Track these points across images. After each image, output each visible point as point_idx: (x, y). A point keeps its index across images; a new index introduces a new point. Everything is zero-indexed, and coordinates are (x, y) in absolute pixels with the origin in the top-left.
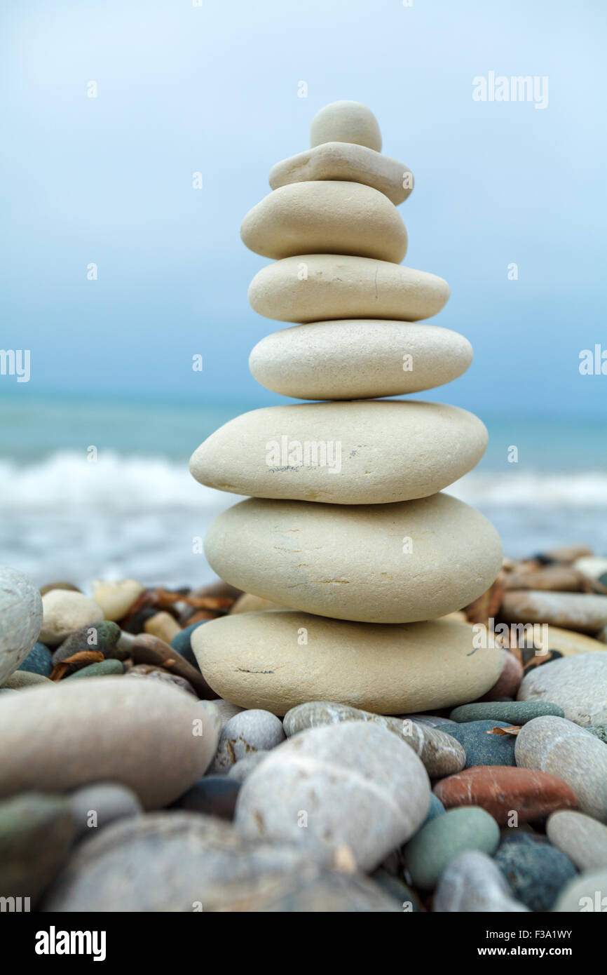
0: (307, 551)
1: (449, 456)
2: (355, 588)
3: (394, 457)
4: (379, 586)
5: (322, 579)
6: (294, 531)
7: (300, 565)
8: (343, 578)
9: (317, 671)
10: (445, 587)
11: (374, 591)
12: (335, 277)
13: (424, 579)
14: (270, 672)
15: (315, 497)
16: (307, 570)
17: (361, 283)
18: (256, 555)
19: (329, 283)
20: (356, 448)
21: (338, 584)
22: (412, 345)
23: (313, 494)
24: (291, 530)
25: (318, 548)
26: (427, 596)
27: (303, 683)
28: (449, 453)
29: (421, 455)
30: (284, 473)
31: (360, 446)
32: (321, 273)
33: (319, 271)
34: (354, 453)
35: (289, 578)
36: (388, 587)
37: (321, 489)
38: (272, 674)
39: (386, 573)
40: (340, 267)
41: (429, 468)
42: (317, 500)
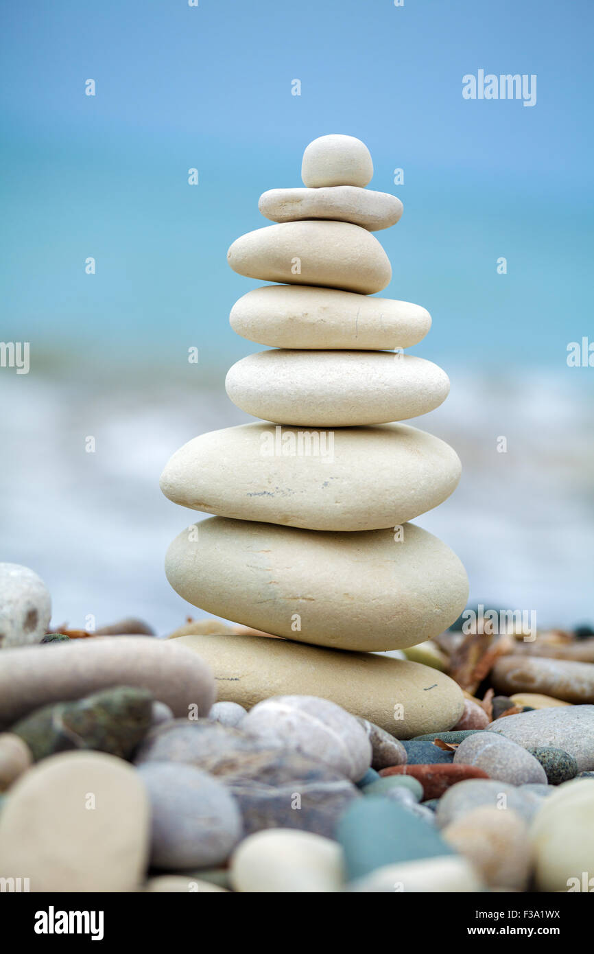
0: (278, 570)
1: (413, 492)
2: (319, 605)
3: (362, 491)
4: (341, 606)
5: (291, 596)
6: (266, 551)
7: (271, 583)
8: (310, 596)
9: (278, 681)
10: (402, 612)
11: (336, 609)
12: (319, 318)
13: (382, 603)
14: (236, 679)
15: (287, 521)
16: (276, 586)
17: (343, 324)
18: (229, 572)
19: (314, 324)
20: (328, 480)
21: (304, 601)
22: (385, 385)
23: (286, 518)
24: (263, 551)
25: (288, 568)
26: (385, 619)
27: (266, 690)
28: (414, 489)
29: (387, 490)
30: (261, 497)
31: (332, 478)
32: (307, 314)
33: (305, 312)
34: (326, 484)
35: (259, 594)
36: (349, 606)
37: (294, 514)
38: (237, 681)
39: (347, 594)
40: (324, 308)
41: (393, 502)
42: (289, 524)
